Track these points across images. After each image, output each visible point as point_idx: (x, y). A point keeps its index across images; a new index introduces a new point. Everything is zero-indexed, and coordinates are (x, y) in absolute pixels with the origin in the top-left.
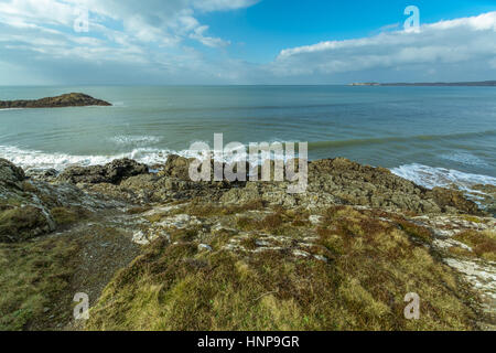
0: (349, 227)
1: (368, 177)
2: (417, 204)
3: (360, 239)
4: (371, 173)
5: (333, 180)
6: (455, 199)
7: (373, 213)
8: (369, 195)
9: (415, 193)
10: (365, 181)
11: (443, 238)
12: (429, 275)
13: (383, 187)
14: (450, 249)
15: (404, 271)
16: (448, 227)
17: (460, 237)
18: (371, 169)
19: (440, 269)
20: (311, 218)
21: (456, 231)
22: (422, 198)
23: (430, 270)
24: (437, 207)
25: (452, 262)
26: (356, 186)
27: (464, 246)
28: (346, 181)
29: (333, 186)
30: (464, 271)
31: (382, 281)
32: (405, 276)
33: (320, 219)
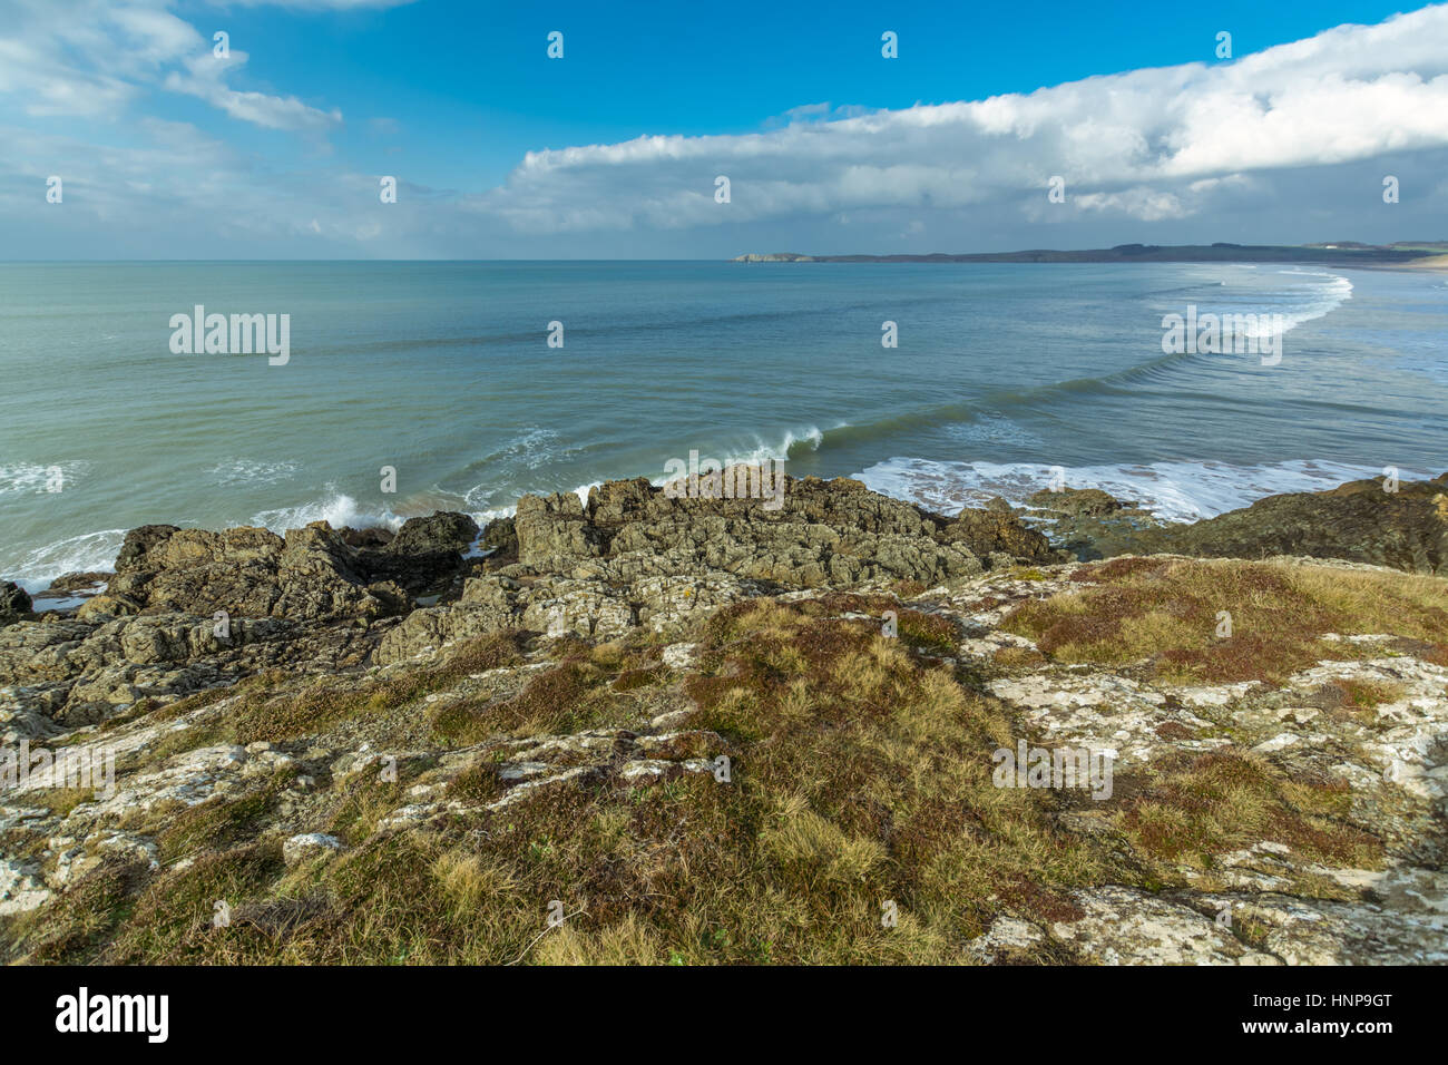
0: (771, 658)
1: (816, 508)
2: (933, 559)
3: (800, 685)
4: (820, 497)
5: (730, 529)
6: (1005, 533)
7: (827, 606)
8: (825, 557)
9: (924, 532)
10: (811, 519)
11: (980, 633)
12: (960, 733)
13: (854, 529)
14: (996, 657)
15: (907, 740)
16: (989, 604)
17: (1011, 624)
18: (822, 486)
19: (979, 711)
20: (669, 656)
21: (1005, 609)
22: (941, 543)
23: (961, 719)
24: (973, 561)
25: (1003, 688)
26: (790, 537)
27: (1022, 642)
28: (763, 528)
29: (732, 549)
30: (1026, 702)
31: (860, 781)
32: (911, 750)
33: (693, 653)
